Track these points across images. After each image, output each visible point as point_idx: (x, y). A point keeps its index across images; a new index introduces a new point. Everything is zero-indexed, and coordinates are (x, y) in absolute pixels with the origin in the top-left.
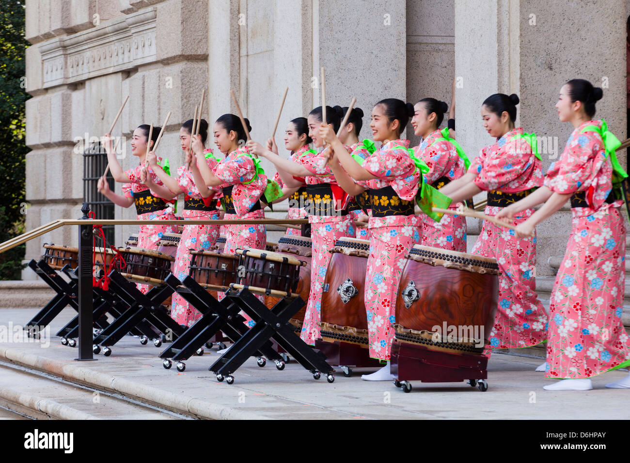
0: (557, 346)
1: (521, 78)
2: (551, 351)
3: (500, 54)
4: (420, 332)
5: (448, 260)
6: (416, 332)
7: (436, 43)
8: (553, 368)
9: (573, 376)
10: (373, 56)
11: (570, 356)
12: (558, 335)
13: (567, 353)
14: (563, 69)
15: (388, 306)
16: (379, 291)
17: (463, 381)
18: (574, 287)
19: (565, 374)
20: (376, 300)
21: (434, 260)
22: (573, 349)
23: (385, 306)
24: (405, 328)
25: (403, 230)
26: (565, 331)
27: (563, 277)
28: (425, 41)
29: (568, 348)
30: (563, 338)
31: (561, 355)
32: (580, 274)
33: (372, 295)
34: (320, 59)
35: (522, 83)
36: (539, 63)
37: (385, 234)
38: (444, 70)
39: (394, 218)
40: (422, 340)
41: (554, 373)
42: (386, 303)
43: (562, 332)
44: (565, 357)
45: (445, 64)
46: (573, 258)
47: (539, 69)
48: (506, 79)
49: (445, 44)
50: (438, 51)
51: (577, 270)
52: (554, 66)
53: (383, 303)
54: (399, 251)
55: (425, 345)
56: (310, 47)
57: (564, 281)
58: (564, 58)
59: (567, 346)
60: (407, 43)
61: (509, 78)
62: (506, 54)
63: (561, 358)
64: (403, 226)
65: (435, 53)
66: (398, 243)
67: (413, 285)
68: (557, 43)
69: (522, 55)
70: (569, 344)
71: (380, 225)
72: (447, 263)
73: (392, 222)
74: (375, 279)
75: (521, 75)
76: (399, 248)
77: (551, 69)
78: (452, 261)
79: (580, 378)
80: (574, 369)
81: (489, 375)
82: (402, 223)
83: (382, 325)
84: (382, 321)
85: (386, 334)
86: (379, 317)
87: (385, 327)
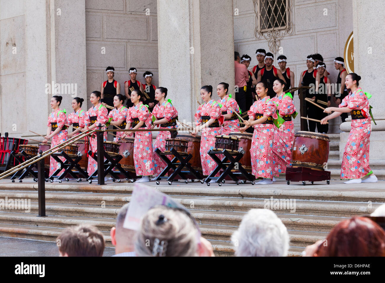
0: (348, 167)
2: (345, 169)
4: (309, 163)
5: (317, 136)
6: (307, 163)
8: (346, 175)
9: (353, 178)
11: (353, 171)
12: (348, 163)
13: (352, 170)
15: (266, 157)
16: (262, 152)
17: (324, 180)
18: (355, 146)
19: (351, 177)
20: (261, 155)
21: (312, 136)
22: (354, 168)
23: (264, 157)
24: (301, 162)
25: (272, 130)
26: (352, 162)
27: (352, 143)
29: (352, 168)
30: (350, 164)
31: (349, 170)
32: (358, 142)
33: (259, 153)
37: (264, 130)
39: (269, 125)
40: (309, 166)
41: (346, 177)
42: (265, 156)
43: (350, 162)
44: (351, 171)
46: (356, 136)
51: (357, 140)
53: (264, 156)
54: (270, 137)
55: (310, 168)
57: (352, 144)
59: (352, 167)
63: (349, 172)
64: (271, 128)
66: (270, 134)
67: (305, 146)
70: (353, 166)
71: (263, 127)
72: (317, 137)
73: (268, 126)
74: (260, 147)
76: (270, 136)
78: (319, 136)
79: (356, 179)
80: (354, 176)
81: (331, 178)
82: (272, 127)
83: (263, 165)
84: (263, 163)
85: (265, 168)
86: (262, 162)
87: (264, 165)
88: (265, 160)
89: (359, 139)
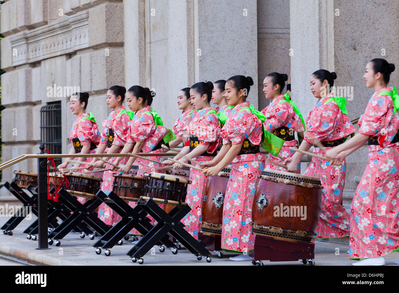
0: (358, 237)
1: (335, 56)
2: (354, 240)
3: (321, 40)
4: (269, 227)
5: (287, 179)
6: (266, 228)
7: (277, 33)
8: (355, 252)
9: (369, 256)
10: (235, 42)
11: (367, 243)
12: (358, 229)
13: (364, 241)
14: (363, 49)
15: (241, 214)
16: (236, 204)
17: (298, 260)
18: (367, 198)
19: (364, 255)
20: (233, 210)
21: (278, 179)
22: (368, 238)
23: (239, 214)
24: (258, 225)
25: (253, 164)
26: (362, 226)
27: (360, 191)
28: (270, 32)
29: (365, 238)
30: (361, 231)
31: (361, 242)
32: (372, 189)
33: (230, 206)
34: (200, 44)
35: (335, 59)
36: (347, 46)
37: (240, 167)
38: (283, 51)
39: (246, 156)
40: (270, 233)
41: (357, 255)
42: (240, 213)
43: (360, 227)
44: (364, 243)
45: (283, 47)
46: (367, 178)
47: (347, 49)
48: (325, 57)
49: (283, 33)
50: (279, 38)
51: (370, 186)
52: (357, 47)
53: (238, 212)
54: (250, 178)
55: (272, 236)
56: (192, 36)
57: (361, 193)
58: (364, 42)
59: (364, 237)
60: (258, 33)
61: (327, 56)
62: (325, 40)
63: (361, 244)
64: (252, 161)
65: (277, 40)
66: (250, 172)
67: (264, 196)
68: (359, 33)
69: (335, 40)
70: (365, 235)
71: (237, 161)
72: (286, 181)
73: (245, 158)
75: (335, 53)
76: (250, 176)
77: (355, 49)
78: (290, 179)
79: (374, 257)
80: (370, 252)
81: (316, 256)
82: (252, 159)
83: (236, 227)
84: (236, 225)
85: (239, 233)
86: (234, 222)
87: (238, 229)
88: (240, 220)
89: (372, 183)
